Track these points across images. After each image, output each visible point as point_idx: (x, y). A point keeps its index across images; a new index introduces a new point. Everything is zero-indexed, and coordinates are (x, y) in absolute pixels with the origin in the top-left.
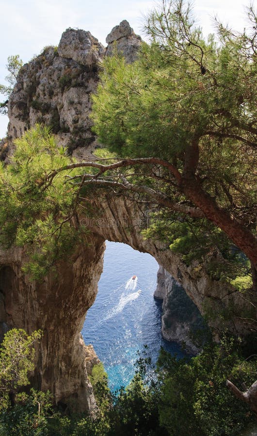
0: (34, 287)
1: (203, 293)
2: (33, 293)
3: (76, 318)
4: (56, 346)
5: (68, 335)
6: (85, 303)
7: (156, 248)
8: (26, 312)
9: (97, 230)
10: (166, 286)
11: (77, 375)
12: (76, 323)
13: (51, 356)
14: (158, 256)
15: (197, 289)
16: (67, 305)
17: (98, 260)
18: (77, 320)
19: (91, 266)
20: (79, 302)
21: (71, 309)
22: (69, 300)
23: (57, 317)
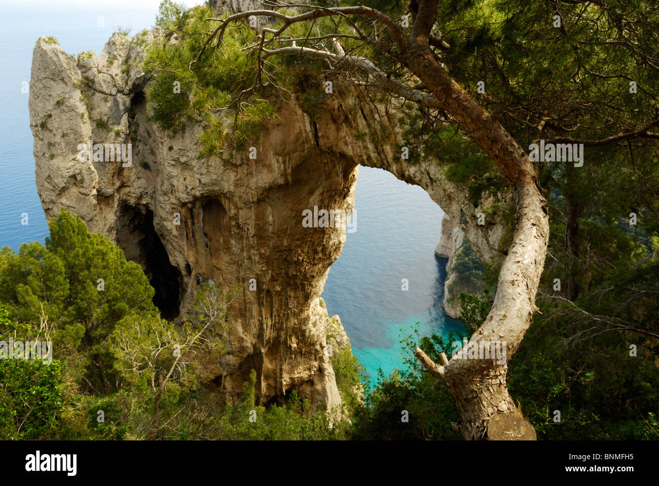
0: (252, 231)
1: (496, 248)
2: (251, 239)
3: (313, 277)
4: (284, 314)
5: (302, 301)
6: (326, 255)
7: (431, 179)
8: (241, 265)
9: (344, 149)
10: (454, 239)
11: (313, 356)
12: (313, 284)
13: (277, 328)
14: (433, 190)
15: (488, 242)
16: (300, 258)
17: (347, 193)
18: (315, 279)
19: (335, 202)
20: (317, 254)
21: (305, 263)
22: (302, 251)
23: (285, 274)
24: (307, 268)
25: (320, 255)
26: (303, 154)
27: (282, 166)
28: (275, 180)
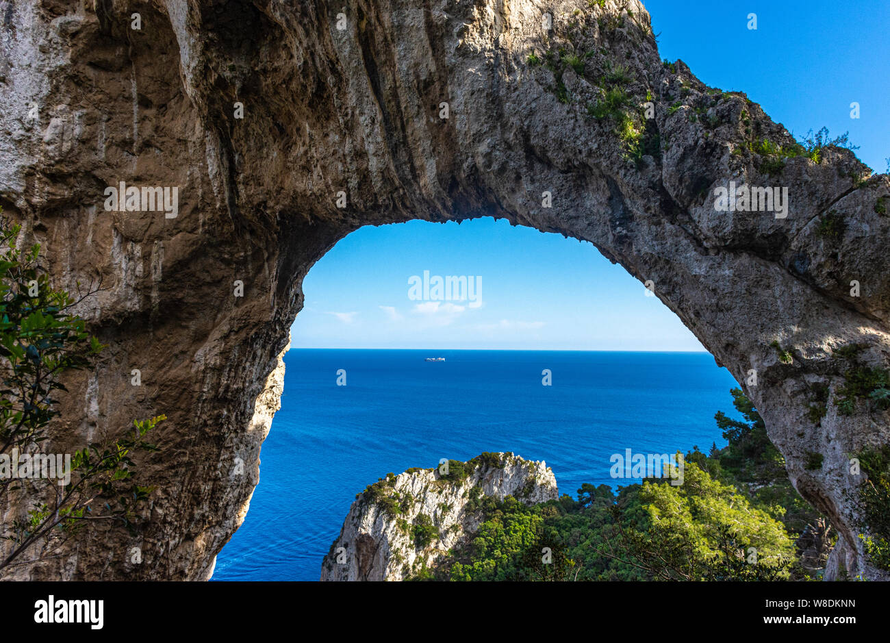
19: (254, 359)
20: (199, 504)
21: (168, 530)
22: (165, 491)
23: (113, 564)
24: (172, 543)
25: (206, 507)
26: (192, 236)
27: (140, 268)
28: (117, 303)
